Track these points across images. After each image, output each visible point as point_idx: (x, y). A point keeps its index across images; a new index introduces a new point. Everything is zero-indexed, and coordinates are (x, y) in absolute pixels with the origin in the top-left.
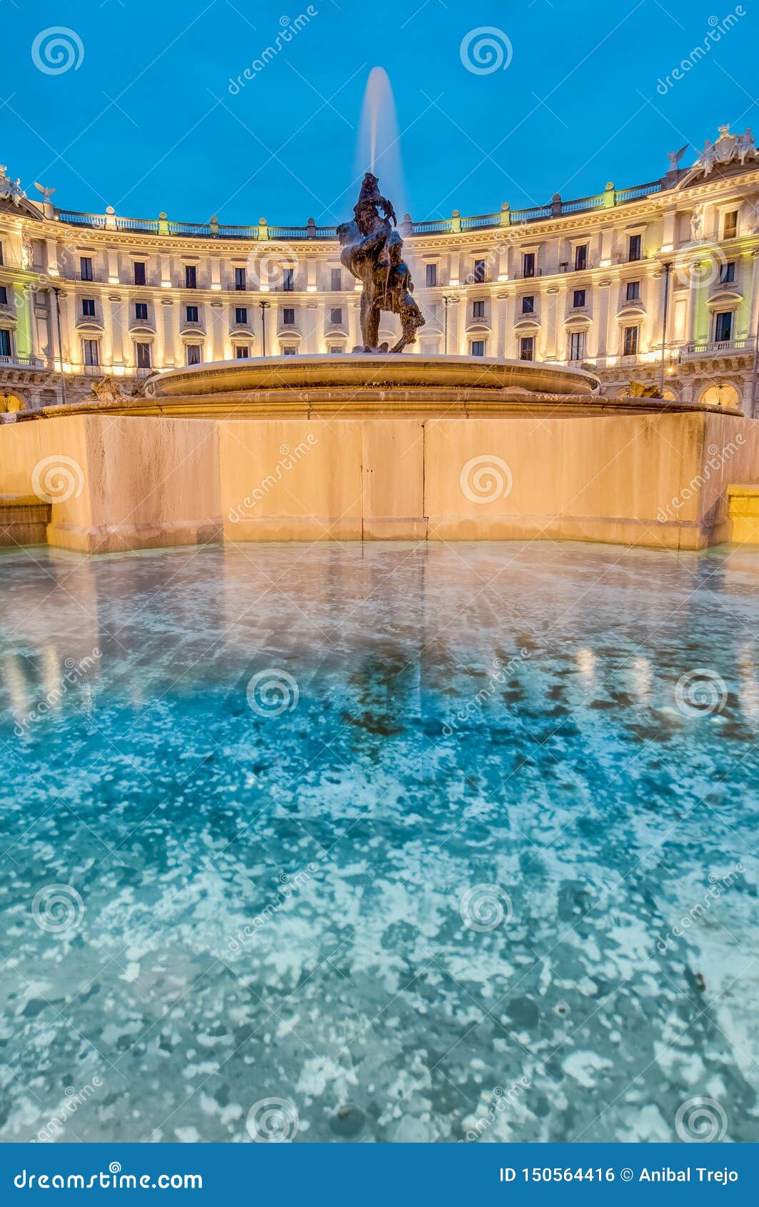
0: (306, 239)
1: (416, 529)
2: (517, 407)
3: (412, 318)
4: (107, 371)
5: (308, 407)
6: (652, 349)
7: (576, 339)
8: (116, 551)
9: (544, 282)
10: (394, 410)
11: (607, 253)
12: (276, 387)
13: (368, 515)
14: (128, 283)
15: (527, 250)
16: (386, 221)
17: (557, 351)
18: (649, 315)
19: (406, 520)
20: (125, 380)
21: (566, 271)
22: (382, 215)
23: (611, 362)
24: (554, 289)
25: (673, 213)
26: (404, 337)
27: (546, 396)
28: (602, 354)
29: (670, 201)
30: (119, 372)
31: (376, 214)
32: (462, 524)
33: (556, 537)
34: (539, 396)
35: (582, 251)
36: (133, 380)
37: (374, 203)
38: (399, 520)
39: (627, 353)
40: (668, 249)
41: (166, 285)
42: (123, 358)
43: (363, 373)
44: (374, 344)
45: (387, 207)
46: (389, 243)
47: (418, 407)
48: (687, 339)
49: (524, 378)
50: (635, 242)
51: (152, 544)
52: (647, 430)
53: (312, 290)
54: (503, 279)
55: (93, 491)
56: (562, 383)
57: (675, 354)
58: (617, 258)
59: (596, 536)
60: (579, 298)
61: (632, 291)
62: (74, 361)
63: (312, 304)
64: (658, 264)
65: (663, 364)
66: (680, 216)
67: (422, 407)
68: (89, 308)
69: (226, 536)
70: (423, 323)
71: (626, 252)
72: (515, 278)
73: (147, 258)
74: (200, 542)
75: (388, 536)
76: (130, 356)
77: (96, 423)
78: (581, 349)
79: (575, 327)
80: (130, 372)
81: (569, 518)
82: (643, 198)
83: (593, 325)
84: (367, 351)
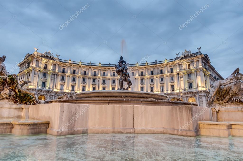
0: (108, 66)
1: (132, 131)
2: (152, 103)
3: (130, 83)
4: (65, 91)
5: (108, 102)
6: (177, 90)
7: (162, 87)
8: (63, 136)
9: (155, 76)
10: (127, 103)
11: (166, 71)
12: (101, 97)
13: (121, 127)
14: (72, 73)
15: (151, 70)
16: (125, 65)
17: (158, 90)
18: (176, 83)
19: (130, 128)
20: (68, 93)
21: (159, 74)
22: (124, 63)
23: (169, 92)
24: (157, 77)
25: (178, 64)
26: (128, 87)
27: (158, 101)
28: (167, 91)
29: (177, 62)
30: (67, 91)
31: (123, 63)
32: (142, 130)
33: (163, 133)
34: (157, 100)
35: (162, 71)
36: (70, 93)
37: (122, 61)
38: (128, 128)
39: (172, 90)
40: (178, 71)
41: (79, 74)
42: (69, 89)
43: (120, 94)
44: (122, 88)
45: (125, 62)
46: (125, 69)
47: (132, 102)
48: (184, 88)
49: (153, 96)
50: (171, 69)
51: (72, 134)
52: (180, 108)
53: (109, 76)
54: (147, 75)
55: (60, 120)
56: (161, 97)
57: (182, 91)
58: (168, 72)
59: (172, 133)
60: (162, 79)
61: (172, 78)
62: (58, 89)
63: (109, 79)
64: (176, 73)
65: (180, 93)
66: (179, 65)
67: (133, 102)
68: (63, 78)
69: (89, 132)
70: (132, 84)
71: (170, 71)
72: (149, 75)
73: (76, 69)
74: (83, 133)
75: (126, 132)
76: (70, 88)
77: (63, 105)
78: (163, 89)
79: (162, 85)
80: (70, 91)
81: (165, 129)
82: (172, 61)
83: (165, 84)
84: (121, 90)
